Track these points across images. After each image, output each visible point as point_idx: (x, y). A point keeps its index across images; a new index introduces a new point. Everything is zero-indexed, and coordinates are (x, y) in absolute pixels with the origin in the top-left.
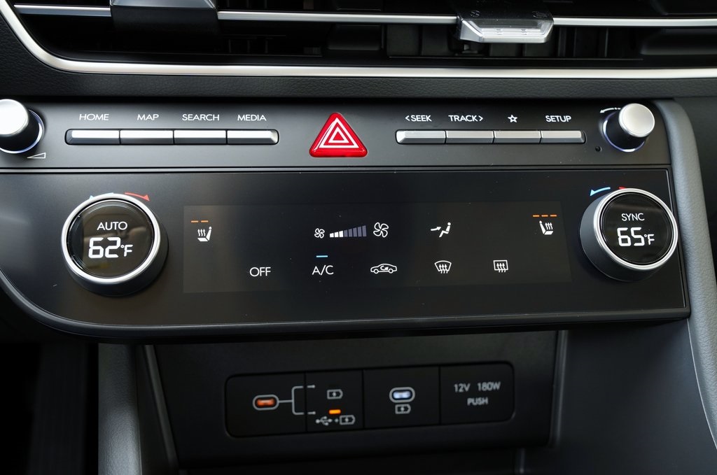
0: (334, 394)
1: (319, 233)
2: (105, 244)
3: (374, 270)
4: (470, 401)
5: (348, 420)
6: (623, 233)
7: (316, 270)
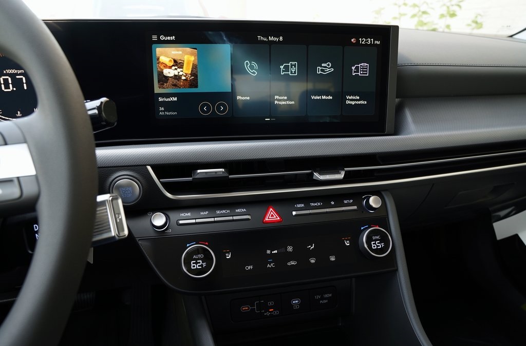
0: (271, 303)
1: (268, 252)
2: (196, 263)
3: (289, 264)
4: (321, 302)
5: (277, 313)
6: (373, 244)
7: (268, 266)
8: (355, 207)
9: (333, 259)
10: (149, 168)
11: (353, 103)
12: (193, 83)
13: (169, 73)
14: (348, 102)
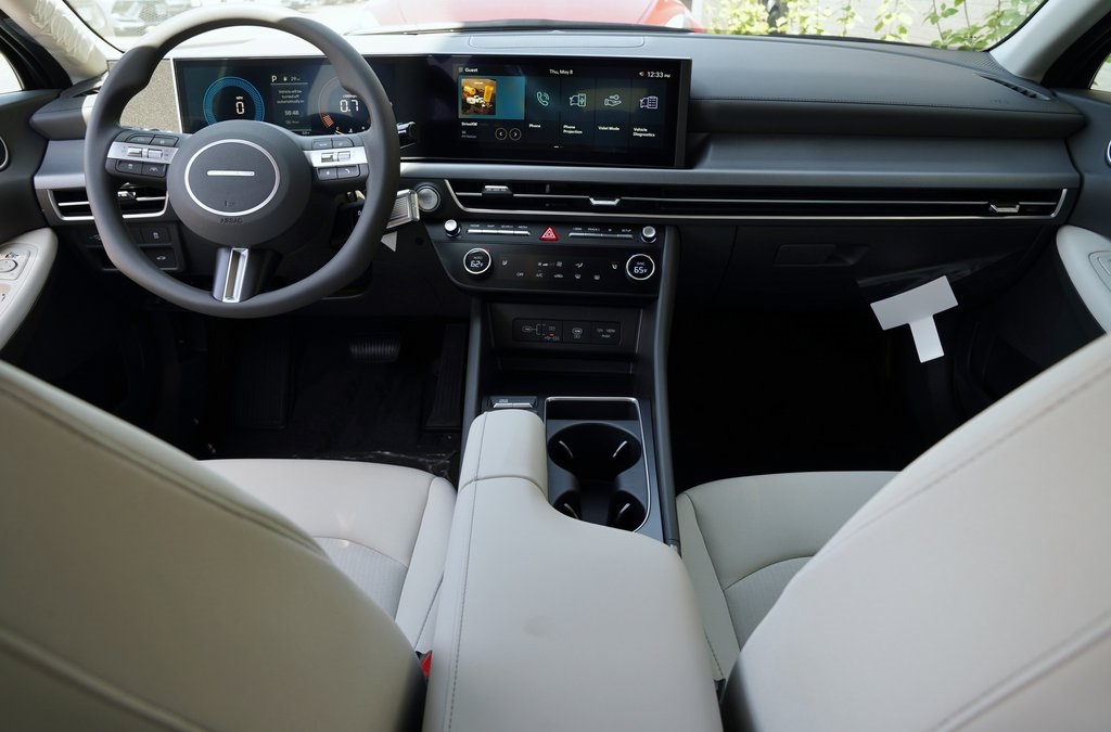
0: (552, 328)
1: (540, 264)
2: (475, 262)
3: (556, 276)
4: (603, 336)
5: (557, 338)
7: (537, 275)
8: (630, 236)
9: (597, 278)
10: (447, 182)
11: (641, 135)
12: (491, 110)
13: (472, 100)
14: (635, 134)
